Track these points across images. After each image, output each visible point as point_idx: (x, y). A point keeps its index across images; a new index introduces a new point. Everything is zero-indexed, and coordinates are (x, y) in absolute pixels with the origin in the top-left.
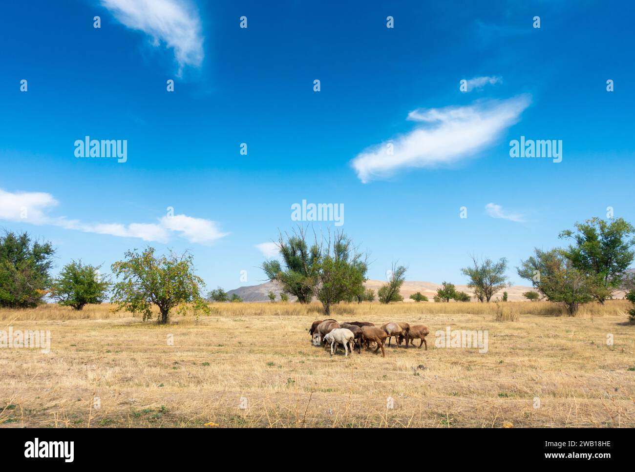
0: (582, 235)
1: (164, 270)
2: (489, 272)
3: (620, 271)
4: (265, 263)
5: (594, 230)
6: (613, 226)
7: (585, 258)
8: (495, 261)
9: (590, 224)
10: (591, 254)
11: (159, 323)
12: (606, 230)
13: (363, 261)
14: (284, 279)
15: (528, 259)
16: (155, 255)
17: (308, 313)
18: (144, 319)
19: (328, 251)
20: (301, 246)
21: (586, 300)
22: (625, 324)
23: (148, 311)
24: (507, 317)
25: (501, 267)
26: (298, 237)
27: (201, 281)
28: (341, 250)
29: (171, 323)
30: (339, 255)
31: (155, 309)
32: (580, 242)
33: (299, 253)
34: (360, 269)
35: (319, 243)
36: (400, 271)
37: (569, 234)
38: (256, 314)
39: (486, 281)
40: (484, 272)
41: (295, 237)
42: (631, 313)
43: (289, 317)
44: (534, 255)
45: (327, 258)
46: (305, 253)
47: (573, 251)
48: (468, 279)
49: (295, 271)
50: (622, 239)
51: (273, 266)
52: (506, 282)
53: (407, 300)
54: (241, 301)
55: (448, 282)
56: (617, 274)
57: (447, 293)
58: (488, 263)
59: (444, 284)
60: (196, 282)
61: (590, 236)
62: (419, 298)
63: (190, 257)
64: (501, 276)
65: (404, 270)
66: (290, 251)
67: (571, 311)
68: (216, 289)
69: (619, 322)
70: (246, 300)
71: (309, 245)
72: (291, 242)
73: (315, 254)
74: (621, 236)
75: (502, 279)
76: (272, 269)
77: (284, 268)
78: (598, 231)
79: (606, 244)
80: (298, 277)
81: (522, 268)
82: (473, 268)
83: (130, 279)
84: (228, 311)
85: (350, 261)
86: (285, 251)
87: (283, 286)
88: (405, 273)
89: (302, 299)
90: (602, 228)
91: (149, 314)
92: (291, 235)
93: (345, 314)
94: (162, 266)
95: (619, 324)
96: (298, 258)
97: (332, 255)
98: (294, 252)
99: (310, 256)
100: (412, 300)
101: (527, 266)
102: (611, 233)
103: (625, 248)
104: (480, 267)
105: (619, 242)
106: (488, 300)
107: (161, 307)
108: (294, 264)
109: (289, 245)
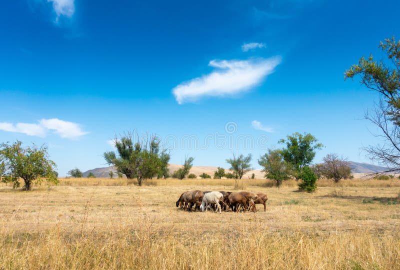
0: (290, 142)
1: (28, 156)
2: (242, 162)
3: (308, 163)
4: (105, 153)
5: (296, 139)
6: (305, 138)
7: (291, 155)
8: (246, 155)
9: (294, 136)
10: (294, 153)
11: (24, 190)
12: (302, 140)
13: (168, 153)
14: (117, 163)
15: (265, 154)
16: (22, 146)
17: (128, 184)
18: (14, 187)
19: (146, 147)
20: (129, 143)
21: (286, 178)
22: (296, 191)
23: (17, 182)
24: (240, 187)
25: (248, 159)
26: (127, 137)
27: (53, 163)
28: (154, 146)
29: (32, 190)
30: (153, 149)
31: (22, 181)
32: (289, 146)
33: (127, 147)
34: (166, 158)
35: (141, 142)
36: (191, 160)
37: (283, 141)
38: (94, 185)
39: (240, 167)
40: (239, 161)
41: (125, 137)
42: (299, 186)
43: (115, 187)
44: (267, 152)
45: (145, 151)
46: (132, 147)
47: (284, 151)
48: (230, 166)
49: (124, 158)
50: (310, 145)
51: (110, 155)
52: (251, 167)
53: (199, 178)
54: (95, 177)
55: (221, 167)
56: (306, 164)
57: (220, 173)
58: (241, 156)
59: (219, 168)
60: (50, 164)
61: (294, 143)
62: (204, 176)
63: (45, 148)
64: (248, 164)
65: (193, 160)
66: (122, 146)
67: (278, 184)
68: (74, 169)
69: (295, 190)
70: (99, 176)
71: (134, 142)
72: (123, 140)
73: (138, 148)
74: (309, 144)
75: (248, 166)
76: (110, 157)
77: (118, 156)
78: (298, 141)
79: (302, 148)
80: (125, 162)
81: (260, 160)
82: (233, 159)
83: (3, 162)
84: (76, 183)
85: (159, 154)
86: (118, 146)
87: (117, 168)
88: (193, 161)
89: (129, 176)
90: (300, 139)
91: (18, 184)
92: (123, 136)
93: (151, 185)
94: (27, 154)
95: (294, 191)
96: (127, 151)
97: (149, 149)
98: (124, 147)
99: (134, 149)
100: (201, 178)
101: (263, 158)
102: (305, 142)
103: (311, 150)
104: (237, 158)
105: (309, 146)
106: (240, 178)
107: (25, 180)
108: (124, 154)
109: (121, 143)
